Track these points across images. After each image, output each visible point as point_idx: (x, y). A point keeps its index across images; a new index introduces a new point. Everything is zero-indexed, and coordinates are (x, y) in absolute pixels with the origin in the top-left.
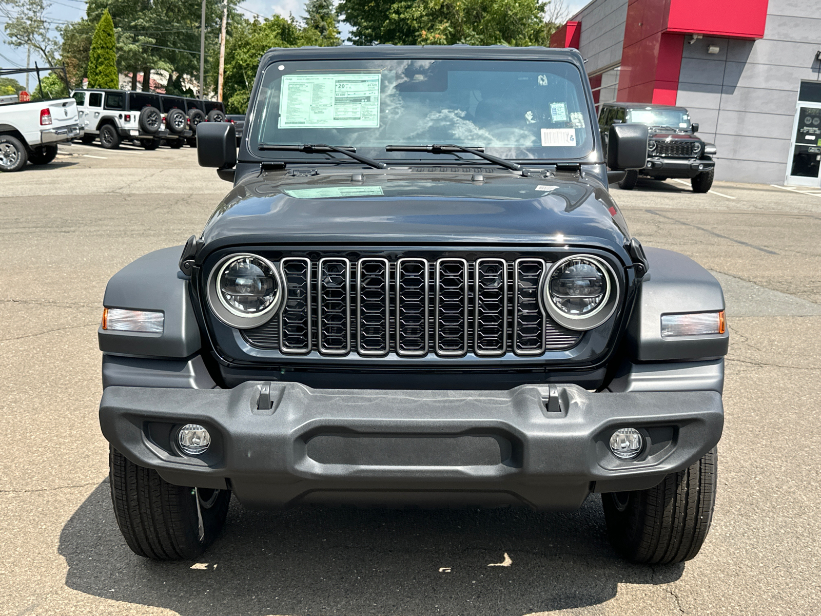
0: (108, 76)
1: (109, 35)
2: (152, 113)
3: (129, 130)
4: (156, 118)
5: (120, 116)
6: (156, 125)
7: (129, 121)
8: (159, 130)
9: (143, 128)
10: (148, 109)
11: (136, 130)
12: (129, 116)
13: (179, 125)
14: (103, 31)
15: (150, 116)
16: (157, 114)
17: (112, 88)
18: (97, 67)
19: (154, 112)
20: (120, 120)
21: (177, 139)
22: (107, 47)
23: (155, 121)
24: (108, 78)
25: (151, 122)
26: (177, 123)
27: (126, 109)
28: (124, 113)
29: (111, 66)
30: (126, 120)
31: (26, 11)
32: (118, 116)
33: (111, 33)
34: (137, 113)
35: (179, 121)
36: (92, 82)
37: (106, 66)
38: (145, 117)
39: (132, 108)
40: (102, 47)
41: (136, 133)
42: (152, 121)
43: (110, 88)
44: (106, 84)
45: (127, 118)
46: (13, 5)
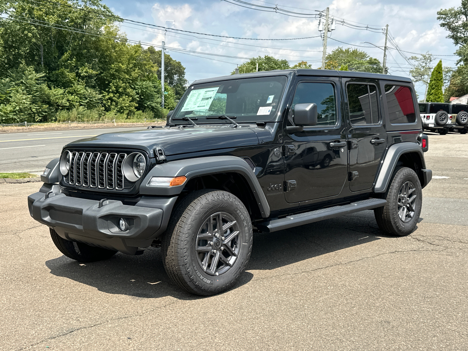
0: (437, 95)
1: (439, 73)
2: (443, 114)
3: (428, 124)
4: (445, 117)
5: (424, 116)
6: (445, 121)
7: (429, 119)
8: (447, 123)
9: (437, 123)
10: (440, 112)
11: (433, 124)
12: (429, 117)
13: (464, 120)
14: (436, 71)
15: (442, 116)
16: (446, 115)
17: (439, 101)
18: (431, 91)
19: (444, 113)
20: (424, 119)
21: (463, 128)
22: (438, 80)
23: (445, 119)
24: (437, 96)
25: (441, 119)
26: (463, 119)
27: (428, 113)
28: (426, 115)
29: (439, 89)
30: (427, 119)
31: (421, 63)
32: (423, 116)
33: (441, 72)
34: (434, 115)
35: (464, 118)
36: (428, 99)
37: (436, 89)
38: (438, 116)
39: (431, 112)
40: (435, 80)
41: (432, 126)
42: (443, 118)
43: (438, 102)
44: (435, 100)
45: (428, 117)
46: (415, 60)
